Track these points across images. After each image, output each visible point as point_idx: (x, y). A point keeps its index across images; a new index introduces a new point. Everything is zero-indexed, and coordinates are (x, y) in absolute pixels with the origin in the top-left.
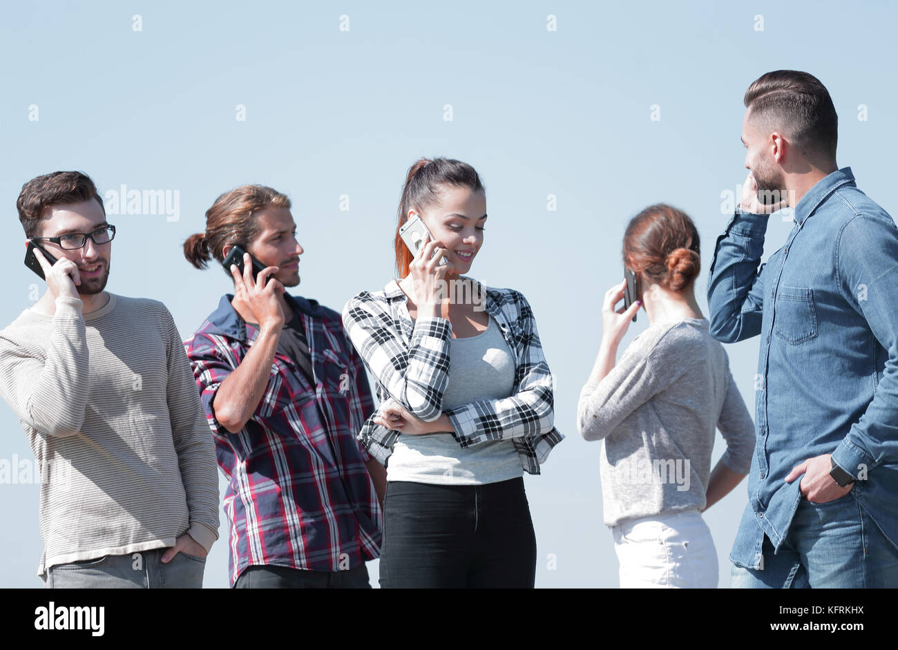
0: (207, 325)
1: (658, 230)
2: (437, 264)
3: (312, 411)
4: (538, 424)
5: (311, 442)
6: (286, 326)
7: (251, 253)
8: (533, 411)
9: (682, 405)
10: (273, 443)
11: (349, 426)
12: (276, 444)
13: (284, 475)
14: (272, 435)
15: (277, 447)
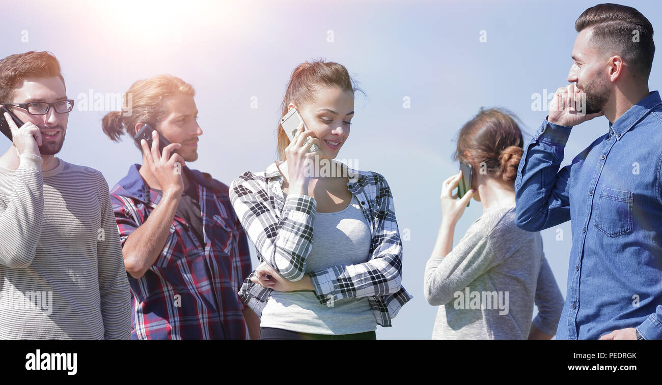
0: (118, 187)
1: (493, 131)
2: (308, 150)
3: (200, 265)
4: (387, 286)
5: (198, 291)
6: (184, 194)
7: (159, 131)
8: (382, 275)
9: (514, 276)
10: (166, 290)
11: (231, 280)
12: (168, 291)
13: (174, 317)
14: (166, 284)
15: (169, 293)
